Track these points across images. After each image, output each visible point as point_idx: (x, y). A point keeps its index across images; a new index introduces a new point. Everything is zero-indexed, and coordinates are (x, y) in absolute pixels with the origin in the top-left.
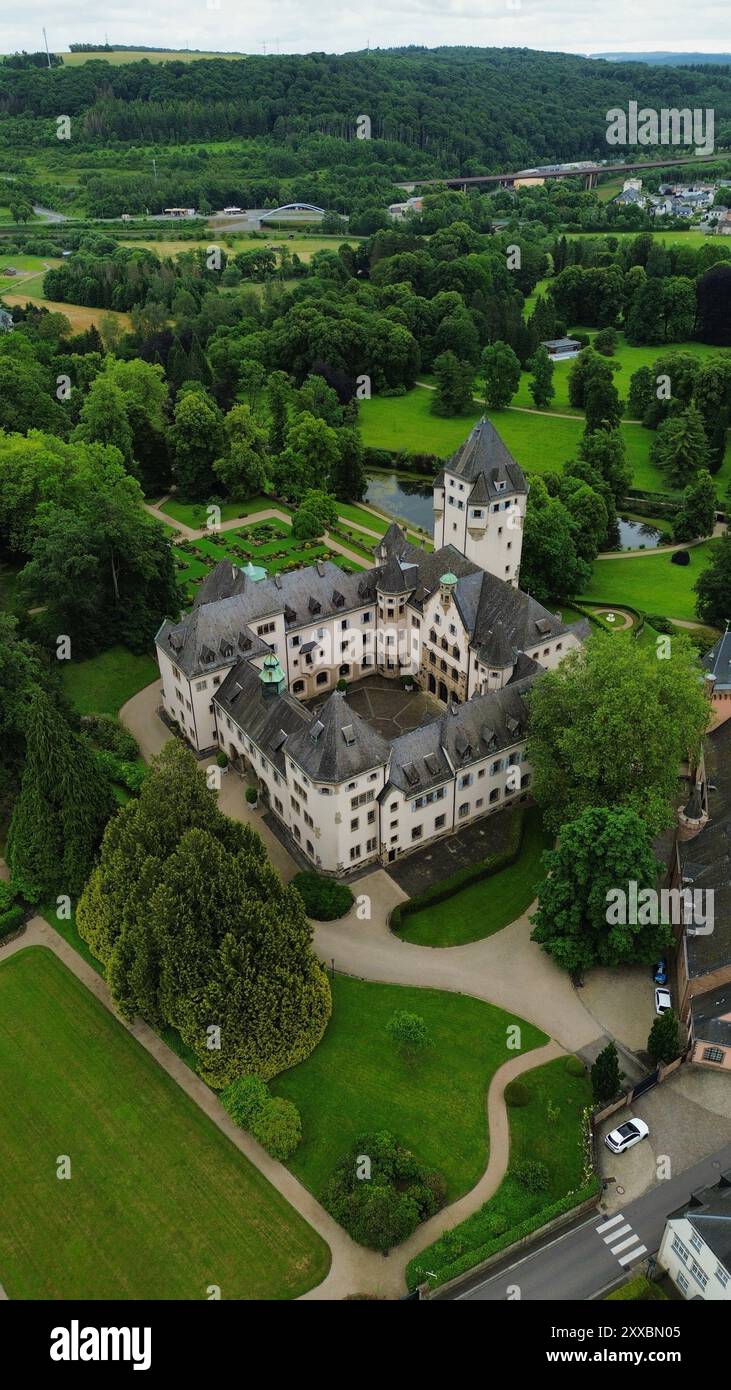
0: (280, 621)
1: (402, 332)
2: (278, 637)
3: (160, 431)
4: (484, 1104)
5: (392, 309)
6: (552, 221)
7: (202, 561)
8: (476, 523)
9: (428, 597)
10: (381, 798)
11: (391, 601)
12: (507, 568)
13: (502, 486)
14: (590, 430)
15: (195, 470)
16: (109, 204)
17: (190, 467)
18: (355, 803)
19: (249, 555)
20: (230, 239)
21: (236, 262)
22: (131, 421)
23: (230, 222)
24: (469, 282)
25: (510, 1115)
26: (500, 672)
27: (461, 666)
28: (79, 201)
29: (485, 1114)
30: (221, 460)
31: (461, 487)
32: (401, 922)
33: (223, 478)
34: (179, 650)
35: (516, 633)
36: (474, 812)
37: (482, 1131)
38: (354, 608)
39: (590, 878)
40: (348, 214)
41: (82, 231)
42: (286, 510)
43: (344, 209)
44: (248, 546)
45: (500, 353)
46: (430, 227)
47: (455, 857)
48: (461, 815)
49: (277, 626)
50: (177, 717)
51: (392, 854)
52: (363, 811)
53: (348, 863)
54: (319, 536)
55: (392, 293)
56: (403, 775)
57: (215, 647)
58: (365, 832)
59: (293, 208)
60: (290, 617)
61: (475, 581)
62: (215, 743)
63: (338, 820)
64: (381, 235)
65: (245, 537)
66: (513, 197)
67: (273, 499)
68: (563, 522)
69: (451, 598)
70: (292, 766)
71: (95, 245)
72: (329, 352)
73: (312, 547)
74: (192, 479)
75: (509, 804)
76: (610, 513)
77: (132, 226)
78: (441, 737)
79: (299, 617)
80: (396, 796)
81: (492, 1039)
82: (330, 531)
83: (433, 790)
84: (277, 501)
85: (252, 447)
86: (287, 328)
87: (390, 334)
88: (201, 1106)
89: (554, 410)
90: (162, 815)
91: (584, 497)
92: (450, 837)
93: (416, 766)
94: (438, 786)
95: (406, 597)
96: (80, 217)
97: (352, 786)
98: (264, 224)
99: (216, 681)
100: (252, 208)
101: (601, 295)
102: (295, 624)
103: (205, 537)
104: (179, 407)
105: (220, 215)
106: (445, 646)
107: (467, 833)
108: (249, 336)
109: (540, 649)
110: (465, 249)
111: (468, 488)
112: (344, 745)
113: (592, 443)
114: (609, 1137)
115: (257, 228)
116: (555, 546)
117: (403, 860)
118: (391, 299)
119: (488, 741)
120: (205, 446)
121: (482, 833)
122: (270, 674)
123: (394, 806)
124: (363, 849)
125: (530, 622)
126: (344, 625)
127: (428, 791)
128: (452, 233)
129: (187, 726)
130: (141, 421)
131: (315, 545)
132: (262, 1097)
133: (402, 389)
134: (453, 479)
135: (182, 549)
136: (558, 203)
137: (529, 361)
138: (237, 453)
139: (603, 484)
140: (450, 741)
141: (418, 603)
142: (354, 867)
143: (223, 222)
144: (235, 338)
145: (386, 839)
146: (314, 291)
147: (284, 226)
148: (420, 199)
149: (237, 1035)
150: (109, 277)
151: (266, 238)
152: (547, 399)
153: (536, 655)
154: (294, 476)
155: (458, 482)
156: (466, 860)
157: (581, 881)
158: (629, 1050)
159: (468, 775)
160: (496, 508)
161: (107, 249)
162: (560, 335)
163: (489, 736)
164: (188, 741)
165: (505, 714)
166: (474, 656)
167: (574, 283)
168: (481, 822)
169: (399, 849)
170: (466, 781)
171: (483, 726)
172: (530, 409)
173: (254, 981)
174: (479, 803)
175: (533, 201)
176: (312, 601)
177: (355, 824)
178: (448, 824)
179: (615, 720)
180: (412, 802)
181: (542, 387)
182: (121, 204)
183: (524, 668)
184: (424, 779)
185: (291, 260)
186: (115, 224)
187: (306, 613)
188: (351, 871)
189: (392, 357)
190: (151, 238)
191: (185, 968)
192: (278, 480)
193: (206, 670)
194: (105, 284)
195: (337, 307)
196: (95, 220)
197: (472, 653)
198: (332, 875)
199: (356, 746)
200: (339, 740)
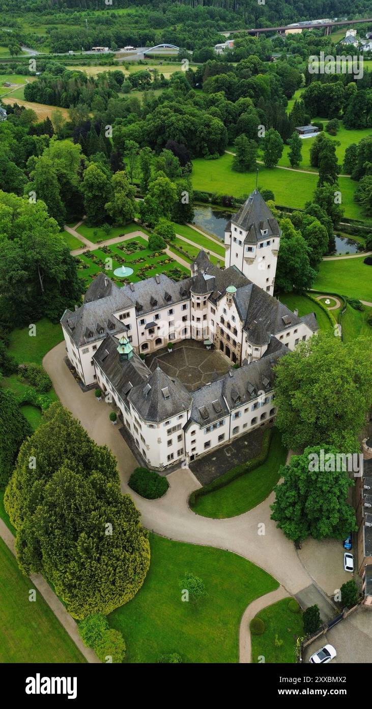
0: (132, 311)
1: (217, 122)
2: (132, 320)
3: (76, 185)
4: (237, 633)
5: (213, 108)
6: (305, 54)
7: (97, 263)
8: (249, 255)
9: (220, 297)
10: (185, 428)
11: (198, 298)
12: (267, 280)
13: (265, 232)
14: (320, 184)
15: (95, 208)
16: (62, 45)
17: (92, 206)
18: (169, 431)
19: (123, 260)
20: (127, 65)
21: (129, 79)
22: (59, 180)
23: (127, 55)
24: (257, 92)
25: (252, 640)
26: (260, 348)
27: (238, 339)
28: (46, 43)
29: (237, 640)
30: (109, 203)
31: (241, 233)
32: (196, 502)
33: (111, 213)
34: (73, 329)
35: (270, 324)
36: (242, 431)
37: (235, 652)
38: (177, 302)
39: (307, 490)
40: (192, 50)
41: (47, 61)
42: (146, 232)
43: (190, 47)
44: (123, 254)
45: (272, 136)
46: (237, 58)
47: (229, 459)
48: (234, 433)
49: (131, 314)
50: (74, 365)
51: (192, 458)
52: (174, 436)
53: (166, 463)
54: (164, 248)
55: (213, 99)
56: (199, 413)
57: (93, 328)
58: (176, 446)
59: (162, 47)
60: (139, 308)
61: (247, 290)
62: (95, 381)
63: (159, 441)
64: (209, 63)
65: (122, 249)
66: (284, 40)
67: (139, 225)
68: (302, 247)
69: (232, 301)
70: (133, 408)
71: (53, 69)
72: (177, 135)
73: (159, 255)
74: (94, 214)
75: (263, 424)
76: (330, 235)
77: (74, 58)
78: (223, 390)
79: (144, 308)
80: (194, 427)
81: (245, 585)
82: (170, 245)
83: (217, 422)
84: (141, 226)
85: (127, 195)
86: (154, 120)
87: (211, 124)
88: (67, 630)
89: (302, 169)
90: (50, 448)
91: (315, 228)
92: (227, 446)
93: (207, 408)
94: (220, 420)
95: (208, 296)
96: (46, 52)
97: (168, 423)
98: (146, 56)
99: (94, 347)
100: (140, 46)
101: (331, 99)
102: (142, 312)
103: (99, 249)
104: (86, 172)
105: (122, 51)
106: (229, 326)
107: (237, 443)
108: (133, 124)
109: (284, 333)
110: (256, 71)
111: (245, 234)
112: (163, 399)
113: (322, 192)
114: (312, 659)
115: (142, 58)
116: (297, 262)
117: (199, 460)
118: (213, 102)
119: (251, 392)
120: (101, 195)
121: (246, 443)
122: (123, 349)
123: (193, 432)
124: (175, 455)
125: (279, 318)
126: (171, 312)
127: (214, 423)
128: (249, 62)
129: (79, 370)
130: (65, 180)
131: (161, 254)
132: (102, 629)
133: (217, 155)
134: (236, 227)
135: (86, 256)
136: (309, 44)
137: (288, 140)
138: (118, 199)
139: (327, 218)
140: (228, 392)
141: (215, 300)
142: (170, 465)
143: (123, 55)
144: (125, 125)
145: (189, 449)
146: (170, 97)
147: (157, 57)
148: (233, 41)
149: (89, 591)
150: (59, 88)
151: (147, 64)
152: (298, 162)
153: (282, 337)
154: (152, 211)
155: (239, 229)
156: (236, 461)
157: (302, 492)
158: (327, 595)
159: (239, 412)
160: (262, 245)
161: (60, 71)
162: (306, 124)
163: (251, 389)
164: (80, 379)
165: (261, 375)
166: (245, 335)
167: (316, 92)
168: (246, 436)
169: (196, 454)
170: (237, 415)
171: (249, 383)
172: (288, 167)
173: (98, 560)
174: (245, 426)
175: (295, 42)
176: (152, 298)
177: (170, 442)
178: (226, 438)
179: (326, 392)
180: (204, 429)
181: (295, 155)
182: (69, 45)
183: (274, 346)
184: (212, 416)
185: (160, 77)
186: (65, 56)
187: (149, 305)
188: (168, 467)
189: (211, 137)
190: (84, 65)
191: (56, 554)
192: (143, 213)
193: (88, 342)
194: (56, 92)
195: (182, 107)
196: (54, 54)
197: (244, 333)
198: (157, 469)
199: (170, 399)
200: (160, 396)
